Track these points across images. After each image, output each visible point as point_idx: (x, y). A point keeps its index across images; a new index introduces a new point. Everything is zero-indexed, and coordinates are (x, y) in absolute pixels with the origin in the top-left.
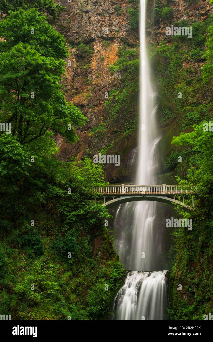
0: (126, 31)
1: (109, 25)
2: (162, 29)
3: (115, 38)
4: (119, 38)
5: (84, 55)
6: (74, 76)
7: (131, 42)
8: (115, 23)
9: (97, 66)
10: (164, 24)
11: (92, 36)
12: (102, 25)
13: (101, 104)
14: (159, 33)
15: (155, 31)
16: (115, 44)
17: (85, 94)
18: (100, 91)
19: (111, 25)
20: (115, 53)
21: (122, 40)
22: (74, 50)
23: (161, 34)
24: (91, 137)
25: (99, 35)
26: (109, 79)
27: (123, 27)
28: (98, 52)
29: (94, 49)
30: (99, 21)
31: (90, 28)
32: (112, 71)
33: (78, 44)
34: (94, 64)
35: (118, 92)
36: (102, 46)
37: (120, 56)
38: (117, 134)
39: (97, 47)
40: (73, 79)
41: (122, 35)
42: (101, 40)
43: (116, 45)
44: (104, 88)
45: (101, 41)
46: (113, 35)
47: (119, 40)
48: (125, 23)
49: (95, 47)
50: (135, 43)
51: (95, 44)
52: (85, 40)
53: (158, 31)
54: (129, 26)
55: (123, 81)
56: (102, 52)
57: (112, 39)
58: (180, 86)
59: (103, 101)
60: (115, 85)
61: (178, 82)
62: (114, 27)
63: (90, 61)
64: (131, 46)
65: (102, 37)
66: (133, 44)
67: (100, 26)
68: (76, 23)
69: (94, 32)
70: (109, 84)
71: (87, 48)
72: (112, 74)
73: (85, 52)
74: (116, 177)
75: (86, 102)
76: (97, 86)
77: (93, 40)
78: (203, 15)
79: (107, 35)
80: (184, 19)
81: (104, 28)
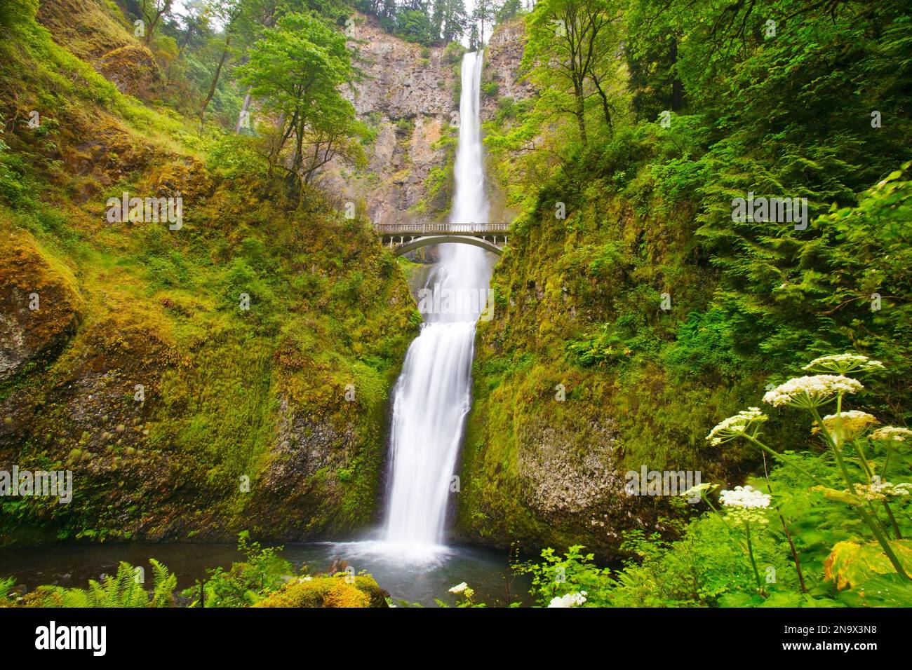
0: (448, 107)
1: (431, 101)
3: (437, 114)
4: (442, 114)
5: (405, 131)
6: (394, 153)
8: (438, 99)
9: (419, 142)
10: (489, 100)
11: (414, 111)
12: (424, 100)
15: (480, 108)
17: (406, 172)
19: (433, 100)
20: (438, 130)
21: (444, 117)
22: (394, 125)
24: (410, 215)
25: (421, 110)
26: (430, 157)
27: (446, 103)
28: (420, 128)
29: (415, 126)
30: (420, 97)
31: (411, 103)
32: (433, 149)
33: (398, 120)
34: (414, 142)
35: (439, 170)
36: (425, 122)
37: (442, 134)
38: (437, 214)
39: (418, 123)
40: (393, 156)
41: (445, 111)
42: (422, 116)
43: (438, 122)
44: (424, 165)
45: (423, 118)
46: (434, 111)
47: (442, 117)
48: (448, 99)
49: (416, 123)
51: (416, 120)
52: (406, 116)
54: (451, 101)
55: (445, 159)
56: (424, 129)
57: (434, 115)
58: (505, 164)
60: (437, 163)
61: (501, 161)
62: (436, 103)
63: (410, 138)
65: (424, 113)
67: (422, 102)
68: (397, 98)
69: (415, 108)
70: (430, 162)
71: (408, 124)
72: (434, 151)
73: (406, 128)
75: (405, 180)
76: (417, 164)
77: (414, 116)
78: (529, 91)
79: (429, 111)
80: (509, 95)
81: (426, 104)
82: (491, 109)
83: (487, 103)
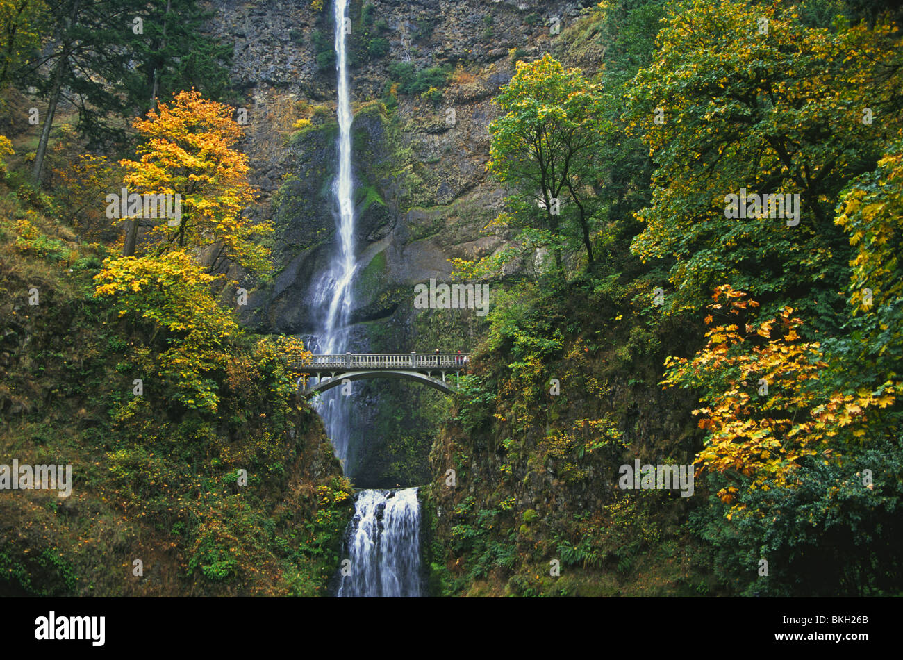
0: (309, 73)
1: (281, 62)
2: (372, 73)
3: (290, 83)
4: (298, 84)
7: (319, 92)
8: (291, 59)
9: (260, 130)
10: (374, 65)
11: (252, 78)
12: (269, 60)
13: (266, 197)
14: (366, 80)
15: (360, 77)
16: (291, 95)
18: (265, 174)
19: (284, 61)
20: (291, 109)
21: (302, 88)
23: (370, 82)
25: (263, 77)
26: (280, 155)
27: (305, 66)
28: (261, 106)
29: (254, 101)
30: (263, 53)
31: (248, 66)
32: (285, 141)
34: (253, 127)
36: (269, 97)
37: (298, 116)
38: (295, 251)
39: (259, 98)
41: (303, 80)
42: (266, 85)
43: (292, 97)
44: (271, 169)
45: (267, 89)
46: (287, 78)
47: (298, 88)
48: (308, 60)
49: (256, 97)
50: (324, 94)
51: (256, 93)
52: (239, 85)
53: (365, 77)
54: (315, 65)
55: (305, 159)
56: (269, 107)
57: (285, 86)
59: (269, 192)
60: (292, 166)
62: (289, 66)
64: (318, 99)
65: (268, 81)
66: (322, 97)
67: (265, 63)
69: (255, 72)
70: (281, 164)
72: (287, 146)
74: (294, 324)
76: (260, 166)
77: (252, 85)
78: (439, 56)
79: (277, 78)
80: (408, 61)
81: (271, 66)
82: (378, 79)
83: (371, 68)
